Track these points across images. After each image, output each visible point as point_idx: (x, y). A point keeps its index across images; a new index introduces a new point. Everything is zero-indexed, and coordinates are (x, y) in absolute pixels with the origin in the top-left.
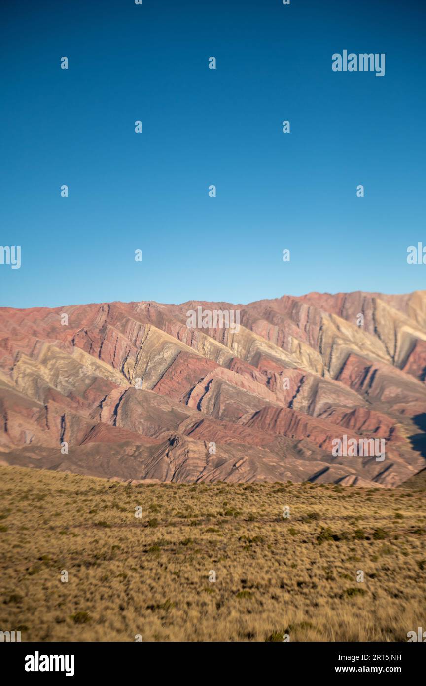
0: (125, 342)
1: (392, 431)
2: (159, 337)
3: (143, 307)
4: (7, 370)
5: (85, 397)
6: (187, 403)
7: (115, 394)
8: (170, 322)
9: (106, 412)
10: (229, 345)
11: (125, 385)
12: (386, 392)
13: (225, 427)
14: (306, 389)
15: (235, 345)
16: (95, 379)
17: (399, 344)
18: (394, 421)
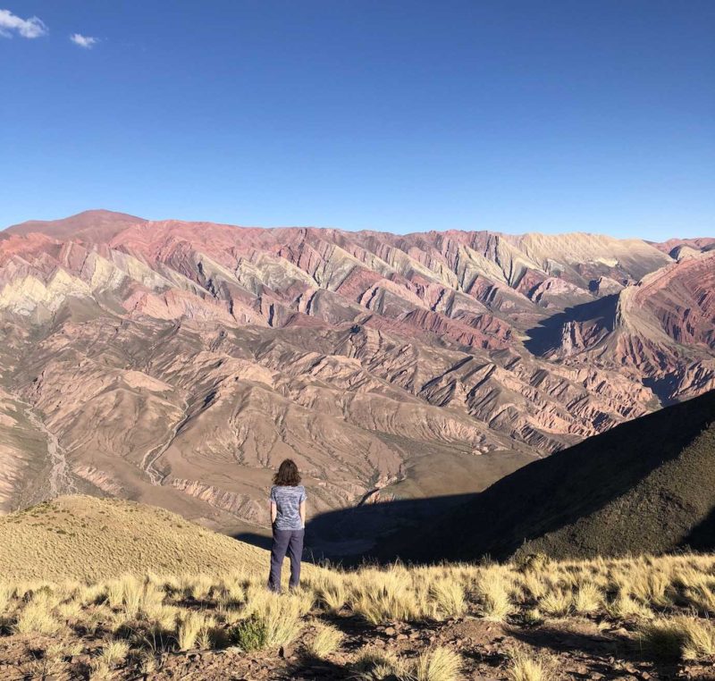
0: (316, 256)
1: (508, 333)
2: (341, 254)
3: (330, 232)
4: (232, 270)
5: (287, 293)
6: (359, 303)
7: (309, 293)
8: (349, 243)
9: (302, 305)
10: (391, 262)
11: (316, 287)
12: (504, 305)
13: (388, 322)
14: (445, 298)
15: (395, 264)
16: (295, 281)
17: (513, 271)
18: (510, 326)
